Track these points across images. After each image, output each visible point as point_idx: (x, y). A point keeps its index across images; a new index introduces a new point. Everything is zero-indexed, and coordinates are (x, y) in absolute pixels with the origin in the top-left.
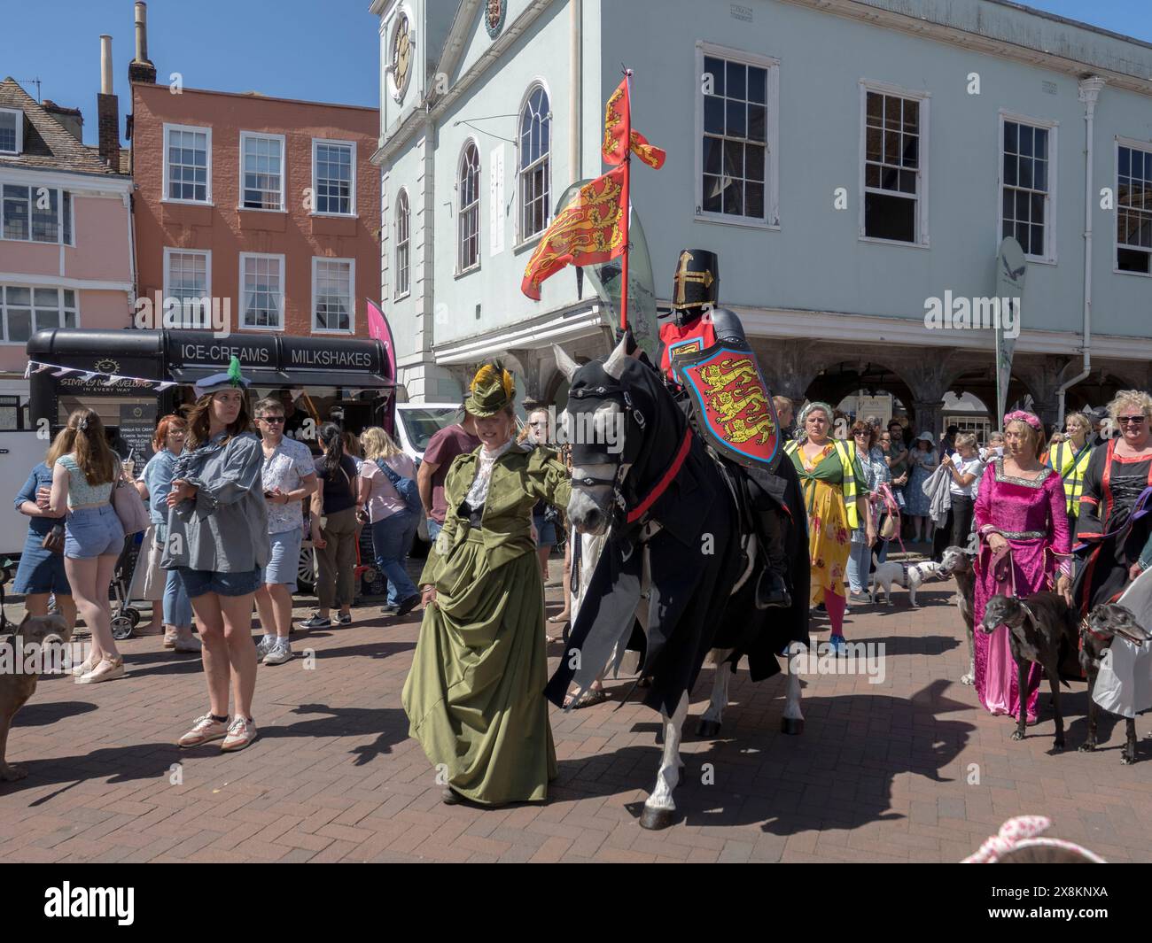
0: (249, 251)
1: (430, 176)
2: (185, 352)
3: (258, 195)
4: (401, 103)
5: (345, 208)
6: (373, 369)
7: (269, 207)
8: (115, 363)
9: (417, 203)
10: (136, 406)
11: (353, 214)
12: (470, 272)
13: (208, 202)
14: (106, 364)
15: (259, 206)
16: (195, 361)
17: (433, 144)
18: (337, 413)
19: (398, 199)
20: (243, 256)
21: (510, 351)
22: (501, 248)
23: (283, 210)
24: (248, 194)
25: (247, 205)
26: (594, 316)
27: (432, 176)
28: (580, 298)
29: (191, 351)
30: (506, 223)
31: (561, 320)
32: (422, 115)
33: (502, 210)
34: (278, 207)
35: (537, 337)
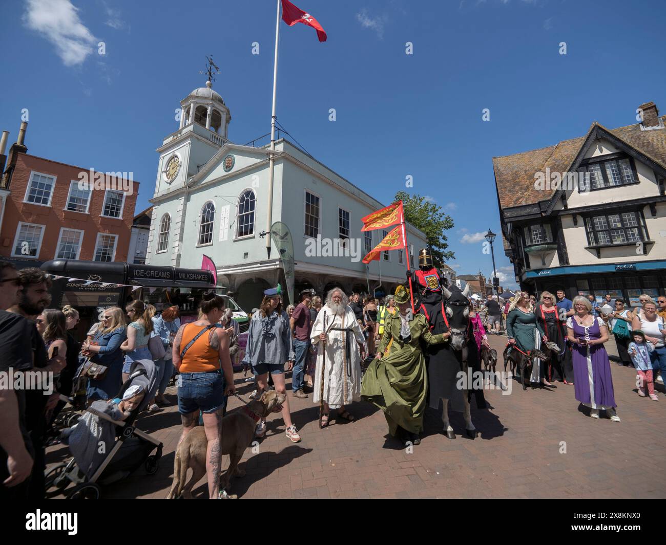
0: (66, 227)
1: (184, 210)
2: (136, 272)
3: (75, 206)
4: (170, 184)
5: (117, 215)
6: (208, 281)
7: (79, 211)
8: (99, 277)
9: (176, 219)
10: (108, 296)
11: (120, 218)
12: (206, 246)
13: (49, 205)
14: (94, 277)
15: (75, 210)
16: (140, 277)
17: (187, 200)
18: (191, 299)
19: (163, 216)
20: (62, 229)
21: (225, 275)
22: (226, 239)
23: (87, 212)
24: (70, 205)
25: (68, 209)
26: (276, 265)
27: (185, 211)
28: (269, 259)
29: (138, 273)
30: (229, 231)
31: (259, 265)
32: (185, 189)
33: (227, 226)
34: (84, 211)
35: (243, 270)
